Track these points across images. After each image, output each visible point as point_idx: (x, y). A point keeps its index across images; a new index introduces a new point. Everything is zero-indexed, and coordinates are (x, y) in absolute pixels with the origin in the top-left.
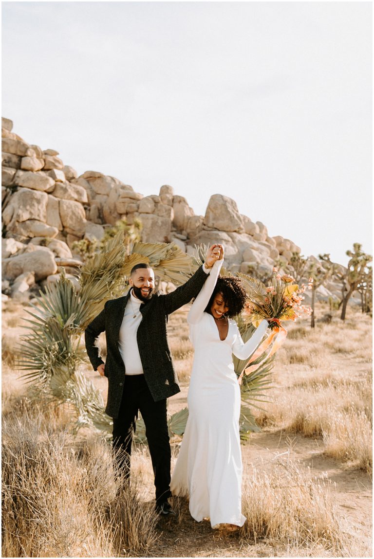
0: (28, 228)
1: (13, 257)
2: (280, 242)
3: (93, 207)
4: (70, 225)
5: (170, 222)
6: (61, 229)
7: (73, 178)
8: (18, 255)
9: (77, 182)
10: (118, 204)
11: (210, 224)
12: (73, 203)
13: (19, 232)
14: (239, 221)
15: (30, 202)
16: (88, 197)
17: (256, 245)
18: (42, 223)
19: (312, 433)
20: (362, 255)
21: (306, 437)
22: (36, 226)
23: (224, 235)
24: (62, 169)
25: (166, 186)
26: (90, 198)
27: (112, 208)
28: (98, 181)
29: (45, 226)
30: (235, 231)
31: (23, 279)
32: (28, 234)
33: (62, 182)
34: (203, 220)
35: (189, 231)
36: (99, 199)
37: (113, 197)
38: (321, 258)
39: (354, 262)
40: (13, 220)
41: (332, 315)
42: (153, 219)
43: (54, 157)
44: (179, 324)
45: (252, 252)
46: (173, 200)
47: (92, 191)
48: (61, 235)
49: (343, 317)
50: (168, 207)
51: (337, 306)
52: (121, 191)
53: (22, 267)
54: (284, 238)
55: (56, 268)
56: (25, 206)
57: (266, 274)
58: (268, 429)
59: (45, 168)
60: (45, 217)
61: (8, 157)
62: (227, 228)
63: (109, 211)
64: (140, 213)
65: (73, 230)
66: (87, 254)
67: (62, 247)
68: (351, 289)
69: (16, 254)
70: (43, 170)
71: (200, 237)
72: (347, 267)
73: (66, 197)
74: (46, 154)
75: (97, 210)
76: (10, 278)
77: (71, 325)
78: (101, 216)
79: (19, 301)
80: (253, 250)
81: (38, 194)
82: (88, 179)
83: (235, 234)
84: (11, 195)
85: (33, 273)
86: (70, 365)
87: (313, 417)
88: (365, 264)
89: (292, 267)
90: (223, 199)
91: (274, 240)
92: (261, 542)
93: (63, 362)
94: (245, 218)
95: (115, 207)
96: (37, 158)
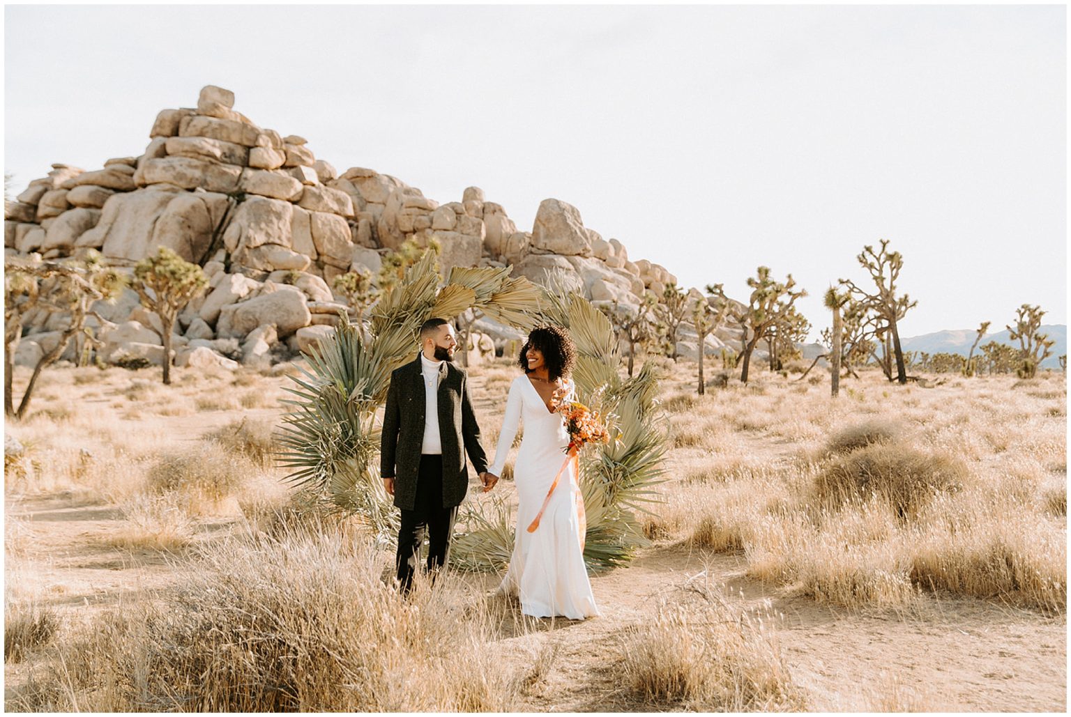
0: (264, 257)
1: (242, 302)
2: (646, 268)
3: (362, 222)
4: (329, 250)
5: (481, 243)
6: (315, 257)
7: (331, 179)
8: (249, 299)
9: (336, 184)
10: (400, 217)
11: (541, 245)
12: (331, 216)
13: (250, 264)
14: (583, 238)
15: (266, 217)
16: (354, 208)
17: (610, 274)
18: (285, 249)
19: (726, 547)
20: (771, 284)
21: (716, 552)
22: (276, 255)
23: (562, 261)
24: (314, 164)
25: (472, 188)
26: (358, 208)
27: (392, 223)
28: (368, 183)
29: (290, 253)
30: (579, 254)
31: (259, 335)
32: (265, 266)
33: (313, 185)
34: (530, 238)
35: (509, 255)
36: (370, 211)
37: (393, 205)
38: (710, 290)
39: (759, 295)
40: (240, 247)
41: (728, 375)
42: (454, 238)
43: (300, 146)
44: (502, 396)
45: (605, 285)
46: (484, 209)
47: (361, 198)
48: (315, 267)
49: (744, 378)
50: (476, 220)
51: (734, 361)
52: (405, 197)
53: (257, 315)
54: (652, 263)
55: (309, 317)
56: (258, 223)
57: (628, 318)
58: (659, 544)
59: (287, 164)
60: (289, 240)
61: (229, 149)
62: (566, 249)
63: (387, 228)
64: (435, 230)
65: (334, 259)
66: (357, 295)
67: (317, 284)
68: (755, 336)
69: (247, 297)
70: (283, 167)
71: (526, 265)
72: (748, 305)
73: (320, 209)
74: (287, 142)
75: (368, 227)
76: (239, 335)
77: (360, 396)
78: (376, 236)
79: (255, 368)
80: (606, 282)
81: (277, 204)
82: (353, 180)
83: (578, 258)
84: (236, 207)
85: (275, 325)
86: (360, 457)
87: (726, 521)
88: (776, 298)
89: (665, 306)
90: (559, 206)
91: (637, 267)
92: (678, 706)
93: (349, 453)
94: (592, 233)
95: (396, 221)
96: (274, 149)
